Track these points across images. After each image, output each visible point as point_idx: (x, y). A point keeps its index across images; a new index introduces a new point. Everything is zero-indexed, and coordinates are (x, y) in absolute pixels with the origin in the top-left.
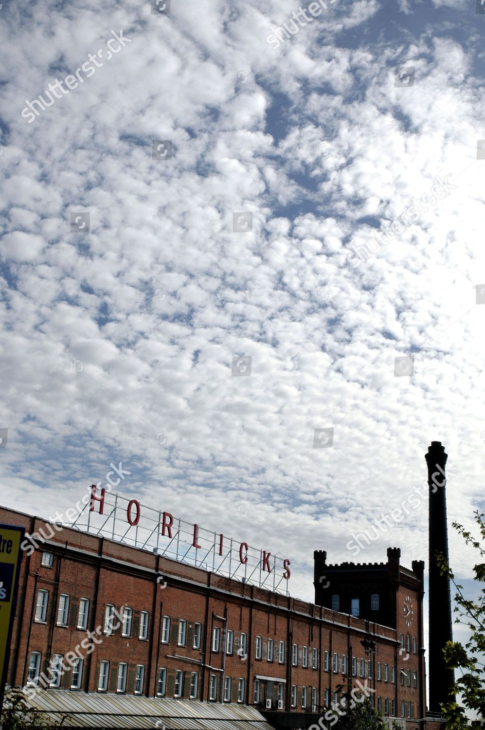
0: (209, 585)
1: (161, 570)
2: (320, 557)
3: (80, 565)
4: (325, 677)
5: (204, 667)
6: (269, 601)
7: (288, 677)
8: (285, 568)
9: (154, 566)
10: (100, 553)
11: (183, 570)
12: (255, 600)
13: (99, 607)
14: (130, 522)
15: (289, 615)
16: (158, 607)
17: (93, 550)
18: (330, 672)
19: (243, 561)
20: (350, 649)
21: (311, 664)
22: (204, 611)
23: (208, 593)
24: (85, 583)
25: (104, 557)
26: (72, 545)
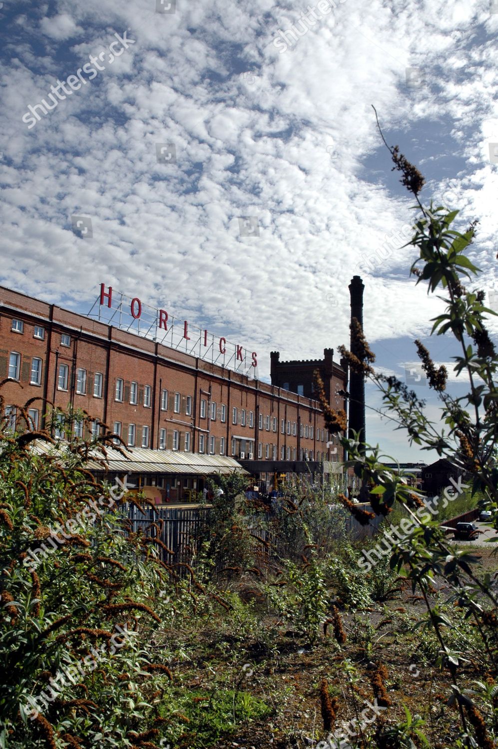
0: (197, 368)
1: (160, 354)
2: (275, 356)
3: (94, 347)
4: (282, 437)
5: (195, 429)
6: (242, 382)
7: (256, 437)
8: (253, 358)
9: (154, 351)
10: (110, 338)
11: (177, 356)
12: (232, 380)
13: (110, 380)
14: (133, 315)
15: (256, 393)
16: (158, 382)
17: (104, 335)
18: (285, 434)
19: (223, 352)
20: (299, 418)
21: (272, 428)
22: (194, 387)
23: (196, 374)
24: (98, 361)
25: (113, 341)
26: (86, 330)
